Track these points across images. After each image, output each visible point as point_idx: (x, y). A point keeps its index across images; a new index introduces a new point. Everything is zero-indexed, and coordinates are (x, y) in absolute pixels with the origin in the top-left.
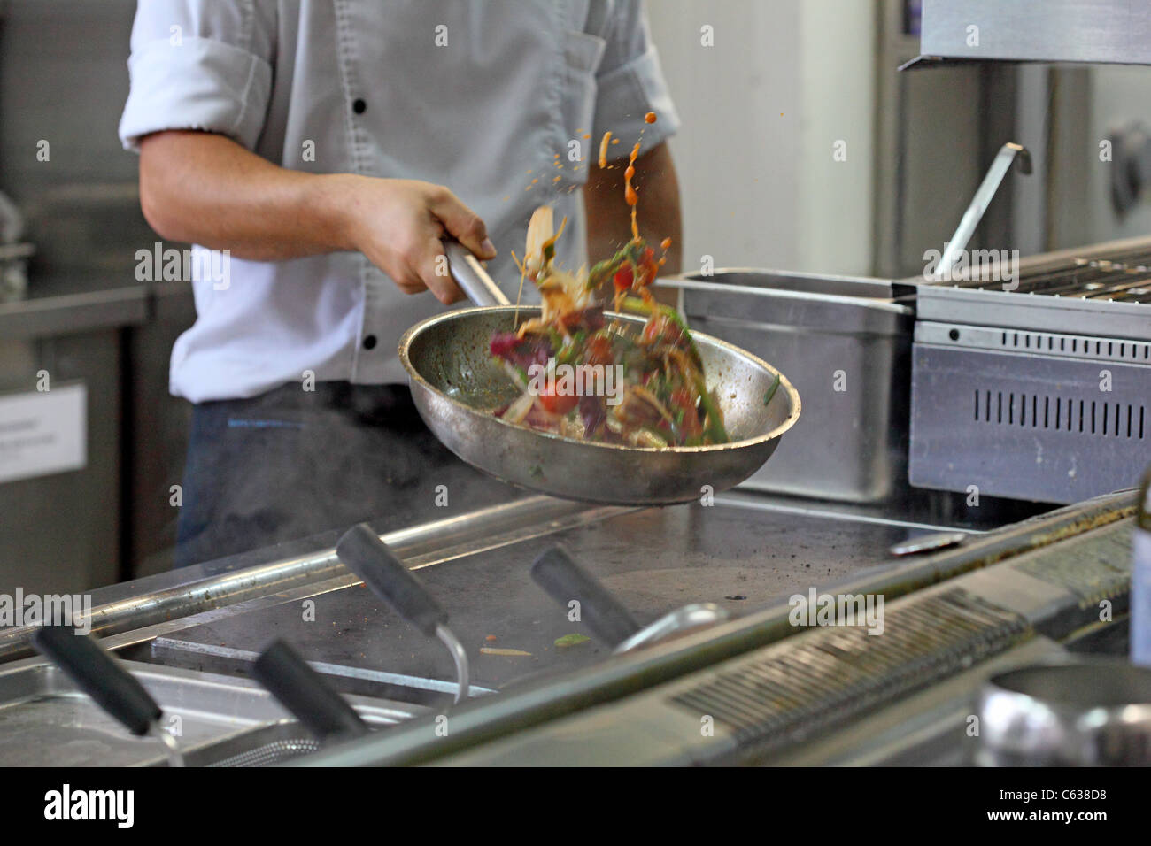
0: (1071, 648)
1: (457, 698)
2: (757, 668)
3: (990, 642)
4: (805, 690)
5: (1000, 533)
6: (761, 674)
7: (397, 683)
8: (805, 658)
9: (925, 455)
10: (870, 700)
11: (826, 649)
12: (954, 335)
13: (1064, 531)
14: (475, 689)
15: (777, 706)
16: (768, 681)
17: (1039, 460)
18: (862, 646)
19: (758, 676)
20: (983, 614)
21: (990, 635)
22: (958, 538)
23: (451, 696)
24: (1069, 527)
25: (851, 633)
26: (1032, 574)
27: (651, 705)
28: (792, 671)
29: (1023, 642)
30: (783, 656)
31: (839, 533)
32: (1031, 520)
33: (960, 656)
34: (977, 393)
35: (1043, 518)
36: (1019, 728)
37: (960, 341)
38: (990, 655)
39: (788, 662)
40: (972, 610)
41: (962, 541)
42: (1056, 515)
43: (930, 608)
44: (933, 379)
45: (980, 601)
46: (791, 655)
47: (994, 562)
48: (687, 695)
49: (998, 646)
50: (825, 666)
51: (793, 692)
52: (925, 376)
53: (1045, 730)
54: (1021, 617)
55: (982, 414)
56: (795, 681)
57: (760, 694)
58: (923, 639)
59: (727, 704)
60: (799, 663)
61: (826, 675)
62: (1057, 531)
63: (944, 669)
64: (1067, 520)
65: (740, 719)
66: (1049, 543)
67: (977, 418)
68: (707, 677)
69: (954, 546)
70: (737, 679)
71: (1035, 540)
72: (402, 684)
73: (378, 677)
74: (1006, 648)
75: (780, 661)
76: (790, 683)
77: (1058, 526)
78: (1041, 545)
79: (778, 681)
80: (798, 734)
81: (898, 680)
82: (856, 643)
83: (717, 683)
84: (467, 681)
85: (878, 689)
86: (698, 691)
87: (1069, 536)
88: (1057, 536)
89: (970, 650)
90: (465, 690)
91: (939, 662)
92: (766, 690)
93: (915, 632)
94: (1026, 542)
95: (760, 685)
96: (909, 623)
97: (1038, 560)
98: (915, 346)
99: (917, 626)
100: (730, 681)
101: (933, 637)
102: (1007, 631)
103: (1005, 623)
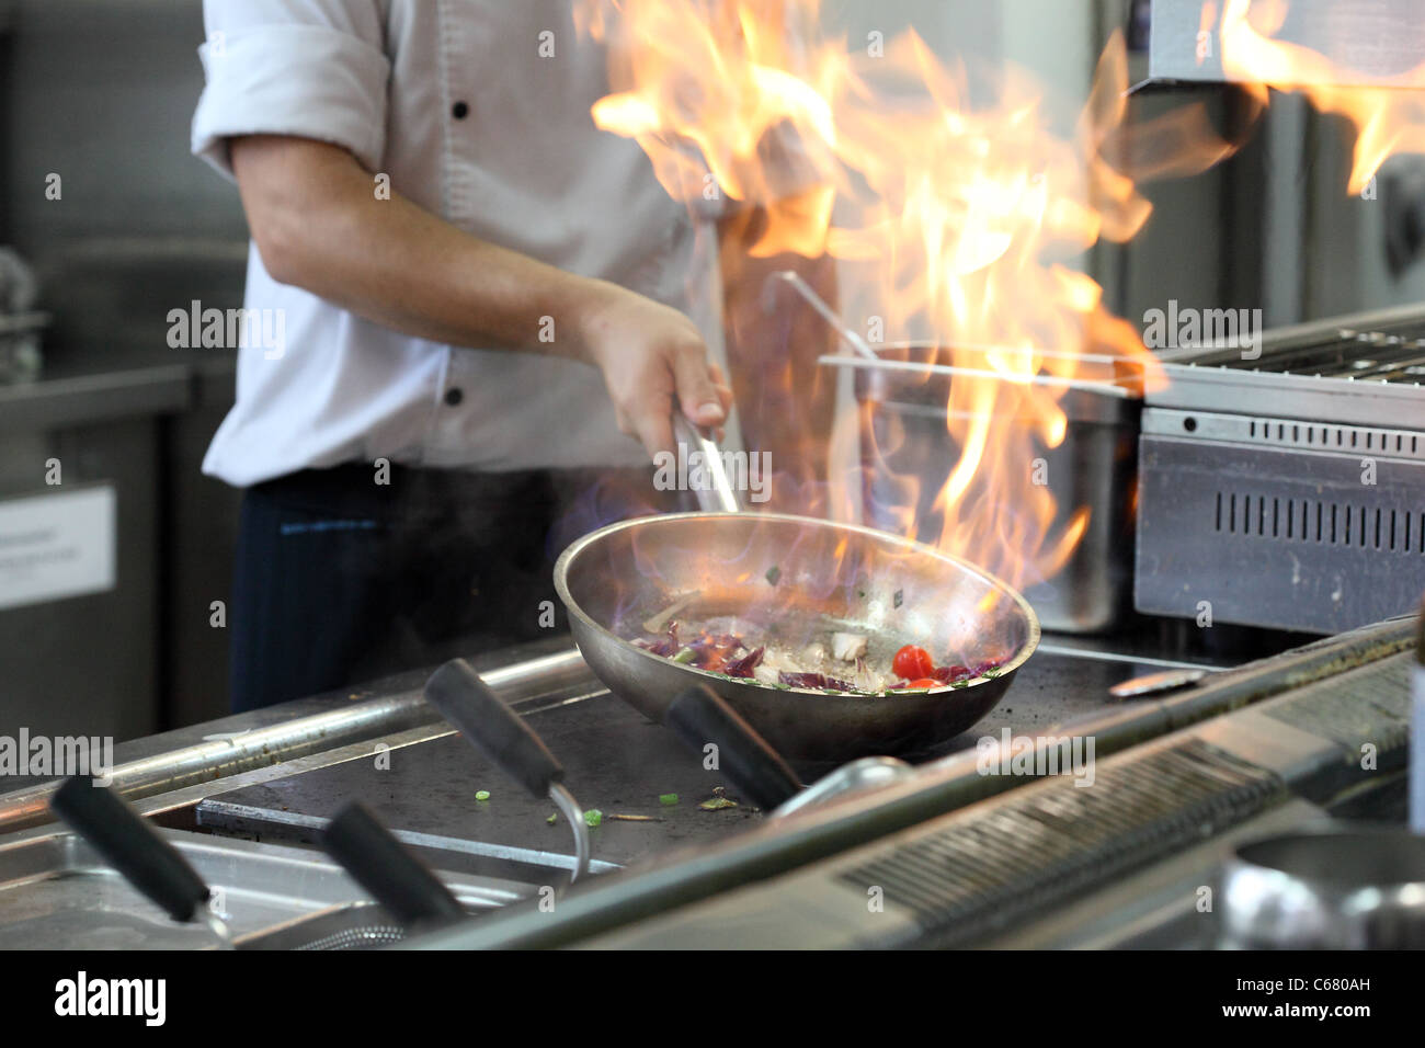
0: (1334, 813)
1: (574, 875)
2: (946, 837)
3: (1234, 805)
4: (1005, 864)
5: (1246, 671)
6: (951, 844)
7: (501, 856)
8: (1006, 825)
9: (1155, 572)
10: (1085, 878)
11: (1033, 814)
12: (1190, 424)
13: (1328, 668)
14: (596, 864)
15: (970, 885)
16: (960, 853)
17: (1296, 579)
18: (1076, 811)
19: (947, 847)
20: (1226, 770)
21: (1235, 797)
22: (1195, 676)
23: (568, 872)
24: (1332, 663)
25: (1063, 795)
26: (1285, 720)
27: (815, 883)
28: (990, 841)
29: (1275, 805)
30: (979, 823)
31: (1049, 671)
32: (1285, 654)
33: (1197, 822)
34: (1219, 497)
35: (1301, 652)
36: (1270, 912)
37: (1198, 432)
38: (1236, 821)
39: (986, 830)
40: (1213, 766)
41: (1201, 680)
42: (1317, 648)
43: (1162, 764)
44: (1165, 479)
45: (1223, 754)
46: (989, 822)
47: (1239, 706)
48: (860, 871)
49: (1244, 810)
50: (1030, 835)
51: (992, 868)
52: (1154, 477)
53: (1303, 914)
54: (1274, 775)
55: (1225, 523)
56: (993, 854)
57: (949, 869)
58: (1151, 802)
59: (908, 882)
60: (999, 831)
61: (1033, 847)
62: (1318, 668)
63: (1178, 838)
64: (1330, 654)
65: (925, 901)
66: (1309, 682)
67: (1218, 527)
68: (884, 849)
69: (1190, 686)
70: (920, 851)
71: (1291, 679)
72: (507, 857)
73: (477, 849)
74: (1255, 813)
75: (975, 829)
76: (987, 856)
77: (1319, 662)
78: (1298, 685)
79: (973, 853)
80: (998, 920)
81: (1121, 852)
82: (1070, 806)
83: (898, 856)
84: (587, 854)
85: (1097, 864)
86: (873, 866)
87: (1333, 674)
88: (1319, 674)
89: (1210, 815)
90: (584, 866)
91: (1172, 830)
92: (957, 865)
93: (1141, 793)
94: (1279, 681)
95: (950, 859)
96: (1134, 781)
97: (1295, 704)
98: (1142, 438)
99: (1145, 786)
100: (914, 853)
101: (1165, 799)
102: (1256, 791)
103: (1254, 783)
